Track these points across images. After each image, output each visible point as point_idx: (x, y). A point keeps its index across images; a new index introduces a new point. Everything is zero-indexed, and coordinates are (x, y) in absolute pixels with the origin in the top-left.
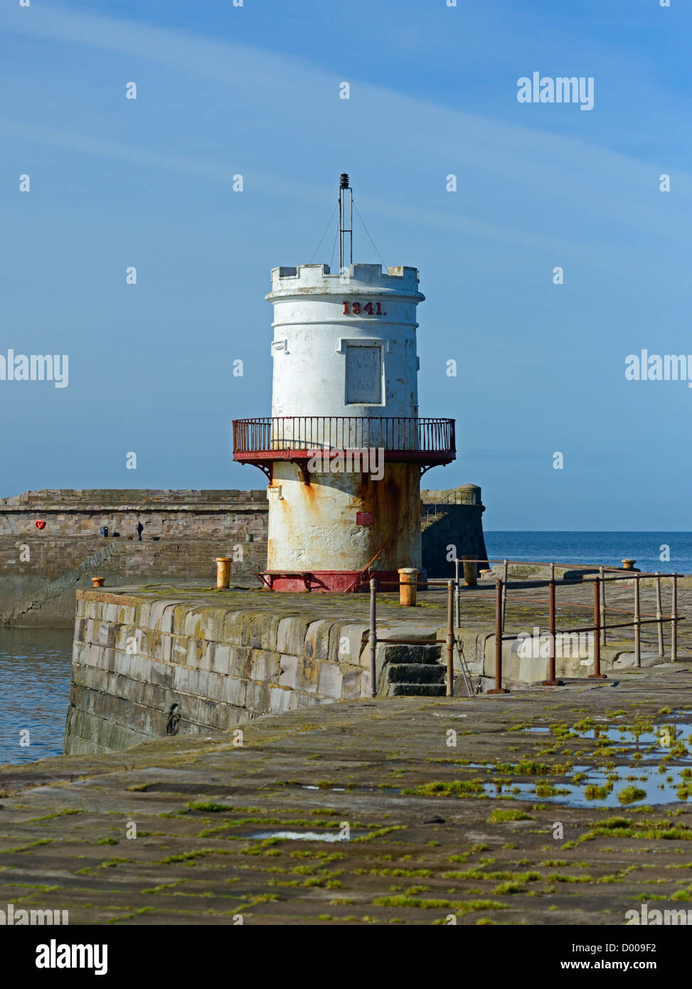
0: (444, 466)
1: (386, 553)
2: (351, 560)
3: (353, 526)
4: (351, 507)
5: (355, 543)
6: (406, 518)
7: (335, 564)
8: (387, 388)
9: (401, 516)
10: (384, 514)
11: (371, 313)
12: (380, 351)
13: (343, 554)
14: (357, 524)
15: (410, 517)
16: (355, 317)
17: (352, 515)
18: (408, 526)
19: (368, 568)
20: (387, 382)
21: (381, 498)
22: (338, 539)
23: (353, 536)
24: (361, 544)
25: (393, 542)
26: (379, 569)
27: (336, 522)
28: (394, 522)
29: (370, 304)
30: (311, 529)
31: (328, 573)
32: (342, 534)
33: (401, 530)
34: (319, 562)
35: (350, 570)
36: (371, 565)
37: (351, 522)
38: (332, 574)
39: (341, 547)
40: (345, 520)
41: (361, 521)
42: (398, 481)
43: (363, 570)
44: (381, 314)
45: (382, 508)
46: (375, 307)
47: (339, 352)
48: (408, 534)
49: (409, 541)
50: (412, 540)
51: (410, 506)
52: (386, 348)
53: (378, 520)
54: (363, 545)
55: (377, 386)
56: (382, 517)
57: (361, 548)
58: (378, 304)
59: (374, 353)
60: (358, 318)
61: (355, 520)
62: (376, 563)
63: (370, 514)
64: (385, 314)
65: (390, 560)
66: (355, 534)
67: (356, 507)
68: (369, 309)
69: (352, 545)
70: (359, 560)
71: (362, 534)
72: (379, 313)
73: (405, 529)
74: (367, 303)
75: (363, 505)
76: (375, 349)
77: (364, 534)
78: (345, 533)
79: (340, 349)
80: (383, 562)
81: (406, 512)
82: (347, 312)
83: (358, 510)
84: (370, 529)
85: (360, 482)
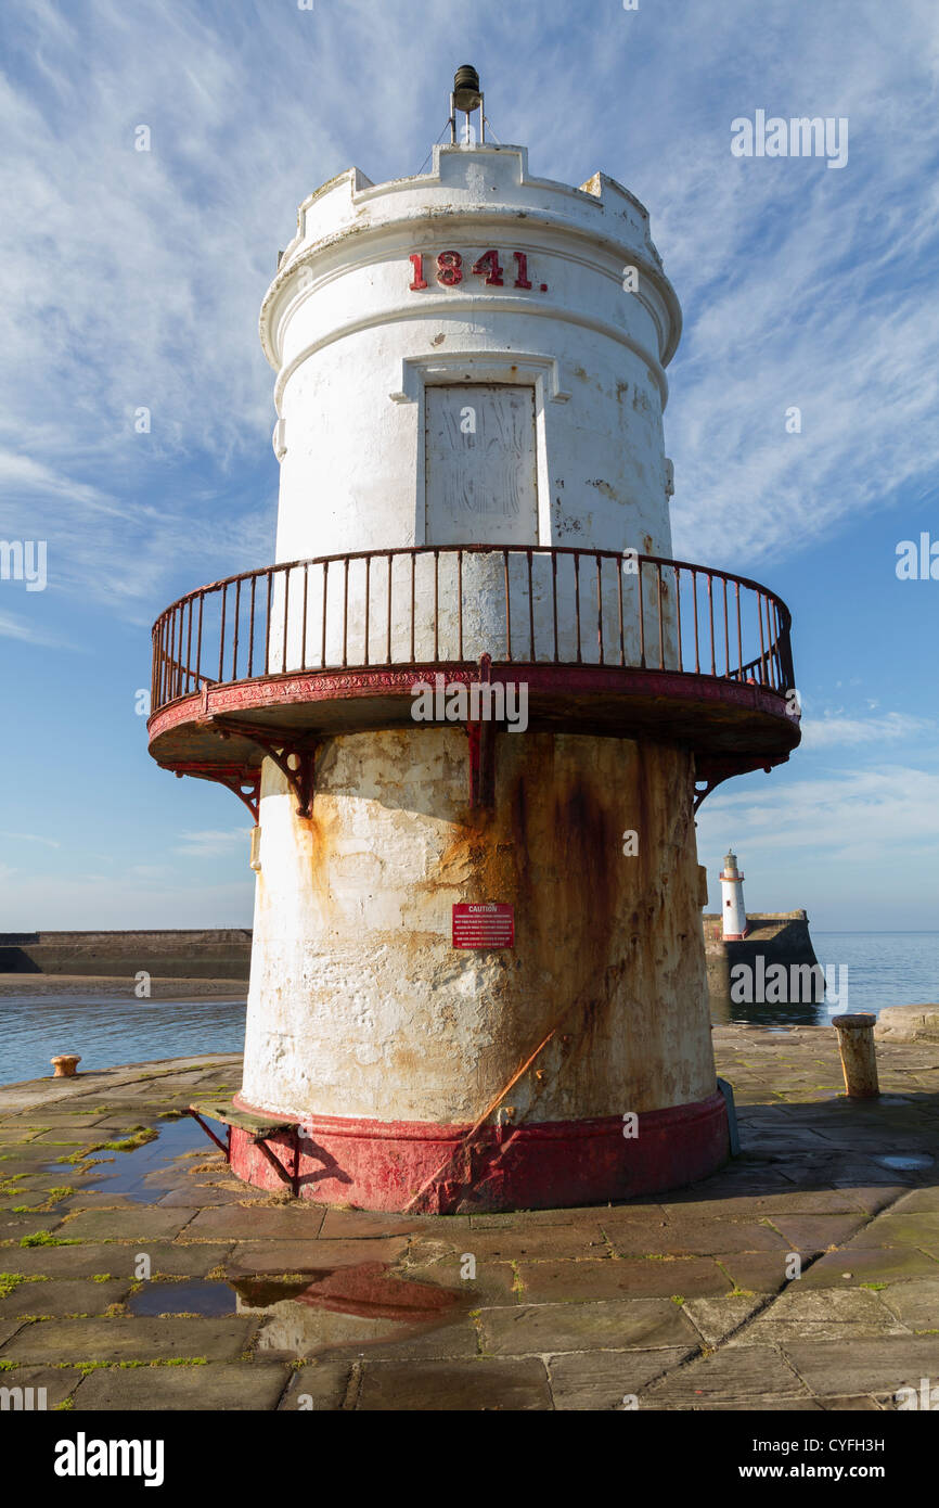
0: (768, 771)
1: (565, 1054)
2: (434, 1083)
3: (441, 952)
4: (434, 886)
5: (449, 1017)
6: (641, 927)
7: (378, 1096)
8: (556, 503)
9: (623, 912)
10: (556, 905)
11: (496, 280)
12: (534, 400)
13: (406, 1060)
14: (456, 944)
15: (655, 915)
16: (444, 292)
17: (438, 916)
18: (650, 950)
19: (493, 1114)
20: (557, 483)
21: (544, 854)
22: (389, 1002)
23: (442, 989)
24: (471, 1019)
25: (593, 1011)
26: (537, 1118)
27: (382, 939)
28: (597, 936)
29: (491, 256)
30: (310, 965)
31: (353, 1129)
32: (402, 984)
33: (623, 967)
34: (329, 1087)
35: (431, 1119)
36: (504, 1104)
37: (435, 939)
38: (364, 1134)
39: (400, 1032)
40: (414, 933)
41: (468, 934)
42: (606, 798)
43: (475, 1118)
44: (528, 286)
45: (545, 889)
46: (506, 259)
47: (396, 398)
48: (653, 977)
49: (657, 1002)
50: (669, 996)
51: (658, 881)
52: (550, 384)
53: (534, 930)
54: (478, 1022)
55: (524, 502)
56: (546, 921)
57: (470, 1036)
58: (519, 257)
59: (514, 405)
60: (452, 294)
61: (447, 931)
62: (527, 1093)
63: (502, 907)
64: (544, 288)
65: (584, 1077)
66: (447, 982)
67: (448, 886)
68: (491, 269)
69: (437, 1024)
70: (463, 1080)
71: (472, 982)
72: (523, 283)
73: (640, 962)
74: (482, 252)
75: (477, 879)
76: (517, 392)
77: (480, 983)
78: (414, 978)
79: (399, 388)
80: (553, 1086)
81: (641, 904)
82: (421, 283)
83: (457, 897)
84: (503, 964)
85: (467, 797)
